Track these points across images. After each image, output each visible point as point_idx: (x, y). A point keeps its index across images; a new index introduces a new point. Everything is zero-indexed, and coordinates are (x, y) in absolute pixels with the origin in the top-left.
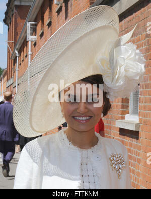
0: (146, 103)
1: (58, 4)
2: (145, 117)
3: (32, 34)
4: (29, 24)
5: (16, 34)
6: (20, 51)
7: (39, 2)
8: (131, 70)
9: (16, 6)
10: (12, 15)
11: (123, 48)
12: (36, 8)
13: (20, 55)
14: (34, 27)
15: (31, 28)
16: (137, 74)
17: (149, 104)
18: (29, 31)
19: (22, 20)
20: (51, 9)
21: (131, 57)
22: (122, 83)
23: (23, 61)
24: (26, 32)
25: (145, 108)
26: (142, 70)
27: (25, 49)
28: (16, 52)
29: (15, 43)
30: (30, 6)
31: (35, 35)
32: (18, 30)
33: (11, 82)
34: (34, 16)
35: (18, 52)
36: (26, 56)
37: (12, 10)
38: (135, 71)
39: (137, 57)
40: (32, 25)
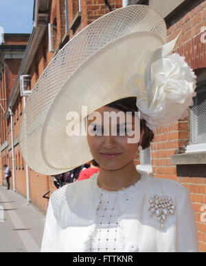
0: (158, 149)
1: (53, 52)
2: (158, 165)
3: (26, 89)
4: (22, 78)
5: (8, 91)
6: (14, 109)
7: (31, 53)
8: (173, 91)
9: (6, 60)
10: (3, 70)
11: (165, 61)
12: (29, 60)
13: (14, 113)
14: (28, 80)
15: (25, 82)
16: (183, 96)
17: (162, 150)
18: (22, 86)
19: (14, 76)
20: (45, 58)
21: (174, 74)
22: (161, 108)
23: (18, 119)
24: (19, 87)
25: (158, 155)
26: (189, 90)
27: (19, 106)
28: (10, 110)
29: (8, 101)
30: (22, 59)
31: (30, 89)
32: (10, 86)
33: (6, 144)
34: (28, 69)
35: (12, 111)
36: (21, 114)
37: (3, 65)
38: (178, 92)
39: (184, 73)
40: (26, 78)
